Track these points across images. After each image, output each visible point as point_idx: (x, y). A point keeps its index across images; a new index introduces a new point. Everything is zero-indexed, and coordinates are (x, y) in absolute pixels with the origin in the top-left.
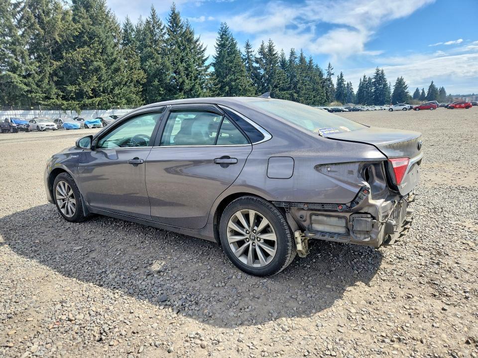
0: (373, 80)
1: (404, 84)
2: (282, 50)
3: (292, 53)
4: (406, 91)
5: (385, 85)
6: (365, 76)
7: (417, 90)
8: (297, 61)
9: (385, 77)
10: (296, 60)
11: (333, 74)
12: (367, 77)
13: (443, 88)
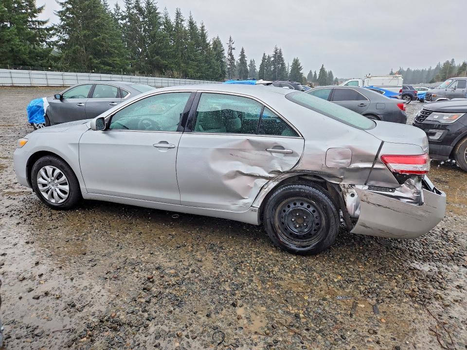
0: (272, 59)
1: (299, 65)
2: (165, 9)
3: (178, 14)
4: (301, 72)
5: (283, 64)
6: (264, 54)
7: (311, 72)
8: (186, 25)
9: (283, 56)
10: (183, 23)
11: (234, 49)
12: (267, 55)
13: (331, 71)
